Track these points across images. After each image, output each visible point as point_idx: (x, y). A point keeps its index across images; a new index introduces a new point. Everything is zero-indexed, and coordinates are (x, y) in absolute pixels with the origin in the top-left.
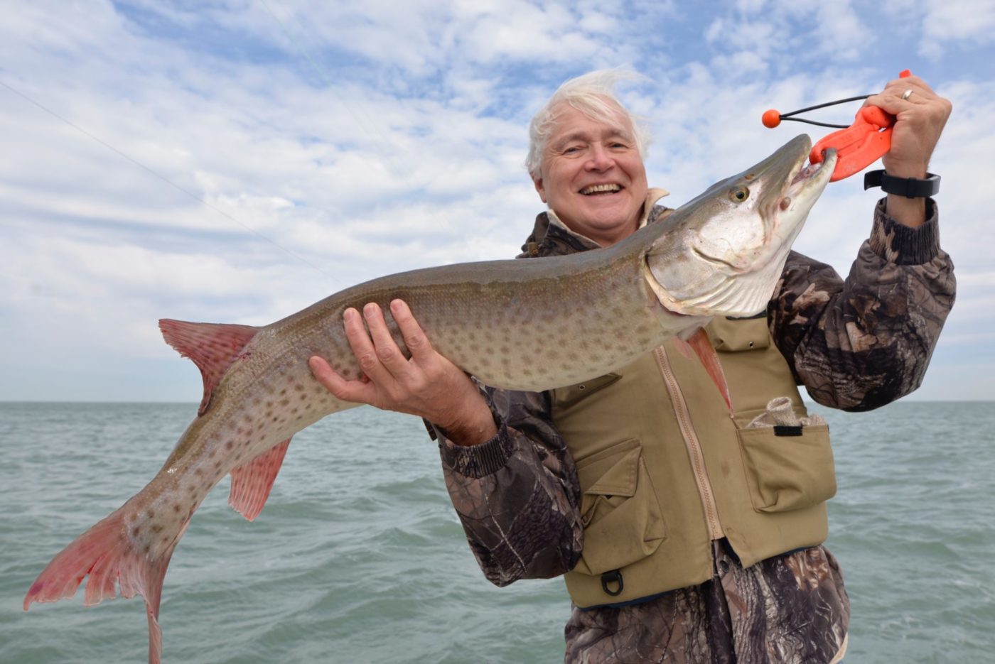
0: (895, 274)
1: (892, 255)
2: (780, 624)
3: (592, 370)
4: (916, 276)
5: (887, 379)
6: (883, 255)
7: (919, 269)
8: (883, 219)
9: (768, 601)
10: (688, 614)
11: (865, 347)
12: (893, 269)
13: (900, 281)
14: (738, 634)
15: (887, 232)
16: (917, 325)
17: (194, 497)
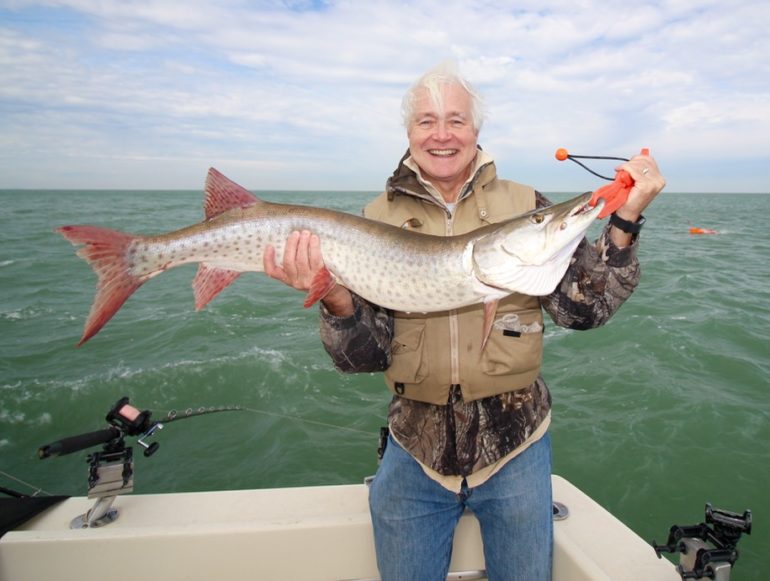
0: (603, 270)
1: (605, 258)
2: (488, 428)
3: (427, 304)
4: (614, 273)
5: (585, 321)
6: (600, 256)
7: (617, 270)
8: (606, 236)
9: (482, 417)
10: (437, 414)
11: (578, 300)
12: (603, 266)
13: (605, 274)
14: (459, 434)
15: (606, 244)
16: (608, 299)
17: (173, 257)
